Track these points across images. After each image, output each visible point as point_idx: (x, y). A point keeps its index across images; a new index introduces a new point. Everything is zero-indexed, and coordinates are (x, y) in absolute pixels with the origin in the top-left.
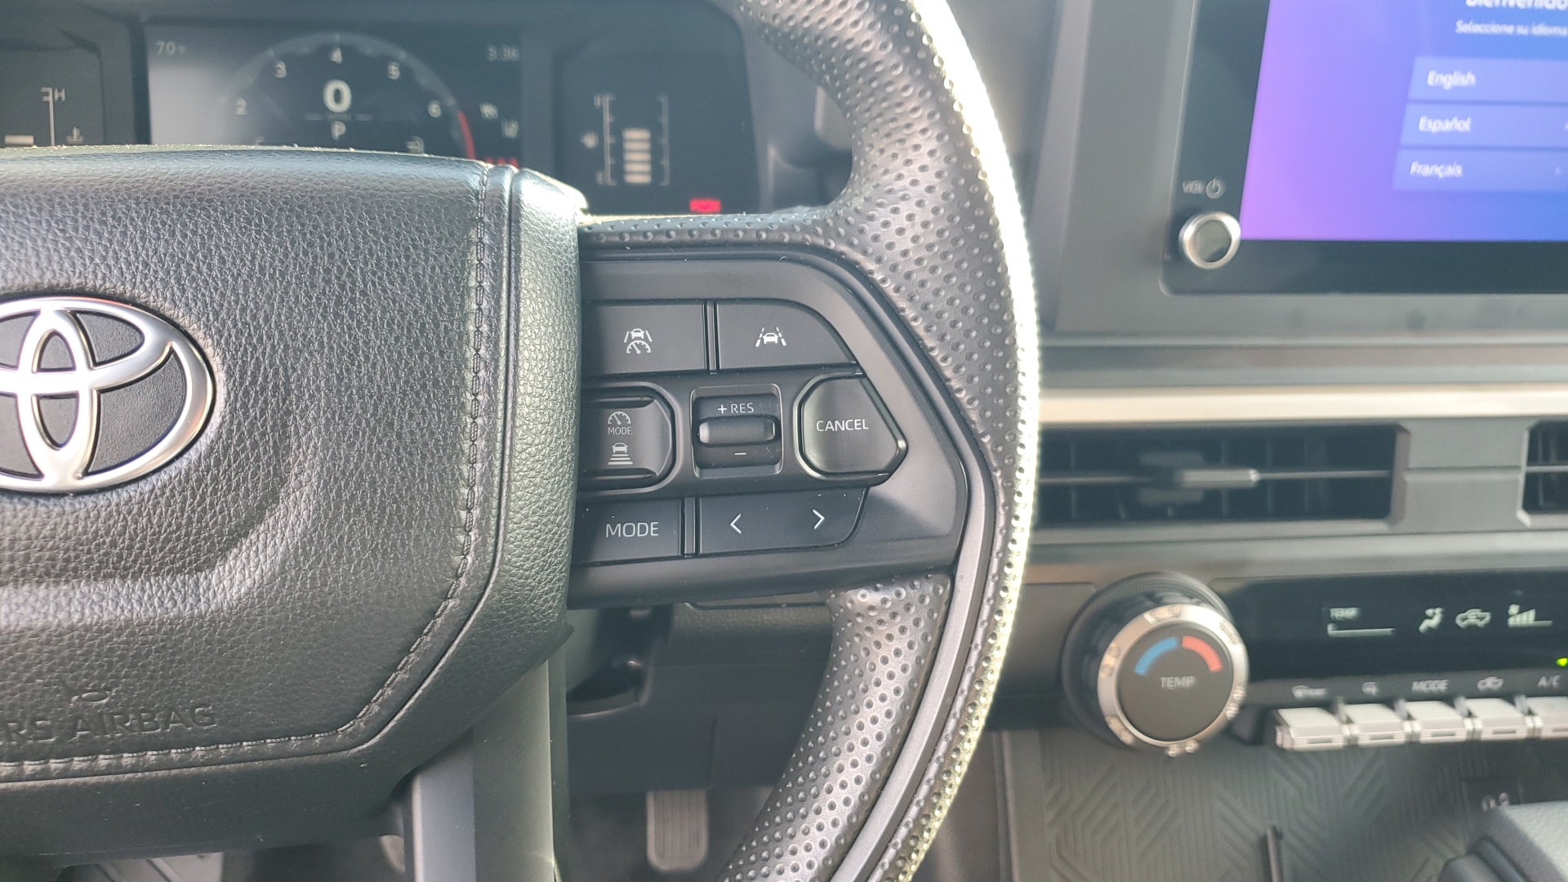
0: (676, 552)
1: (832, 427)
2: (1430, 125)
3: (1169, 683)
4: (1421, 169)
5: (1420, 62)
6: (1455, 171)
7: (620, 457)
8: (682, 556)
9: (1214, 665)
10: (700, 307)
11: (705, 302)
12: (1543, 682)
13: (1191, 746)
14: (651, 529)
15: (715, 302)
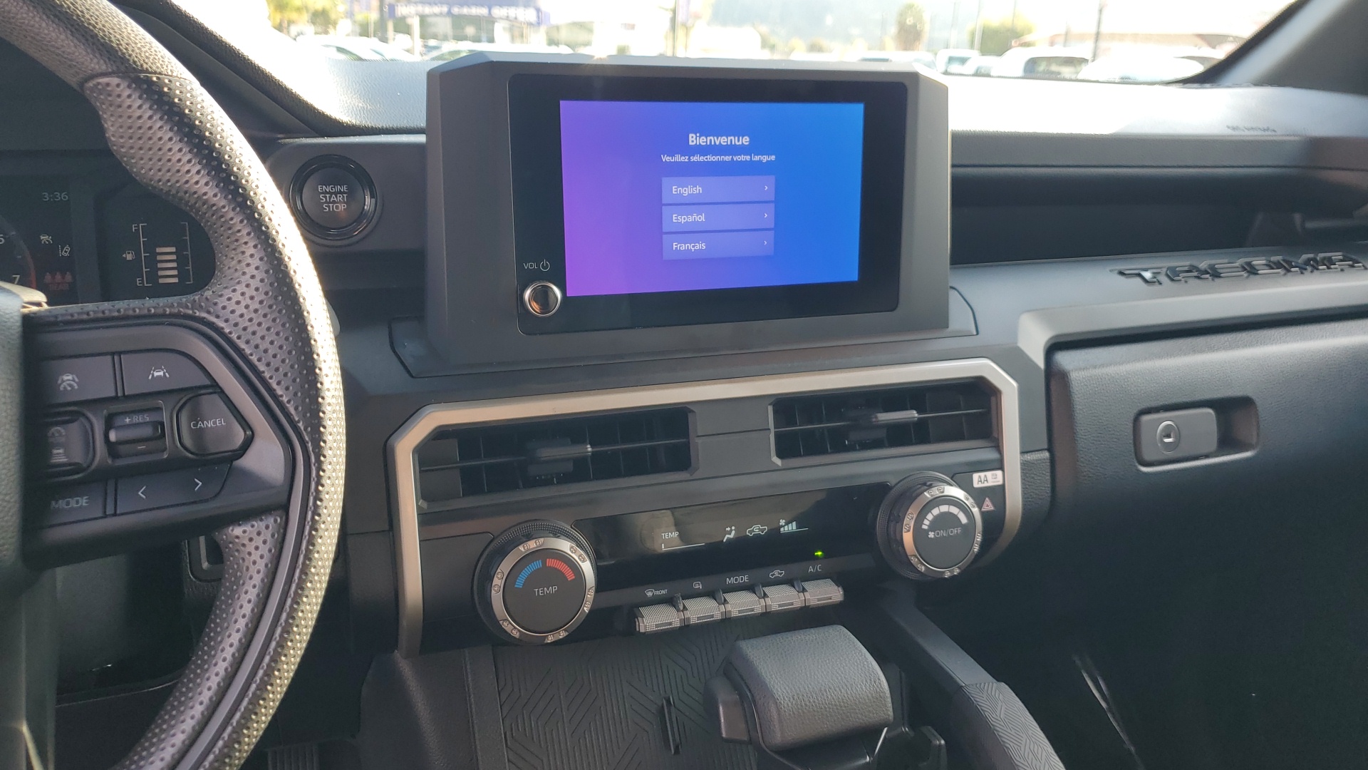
0: (100, 514)
1: (202, 425)
2: (680, 219)
3: (539, 592)
4: (680, 246)
5: (666, 181)
6: (701, 246)
7: (59, 456)
8: (105, 516)
9: (570, 576)
10: (109, 358)
11: (113, 354)
12: (811, 569)
13: (562, 634)
14: (83, 501)
15: (120, 353)
